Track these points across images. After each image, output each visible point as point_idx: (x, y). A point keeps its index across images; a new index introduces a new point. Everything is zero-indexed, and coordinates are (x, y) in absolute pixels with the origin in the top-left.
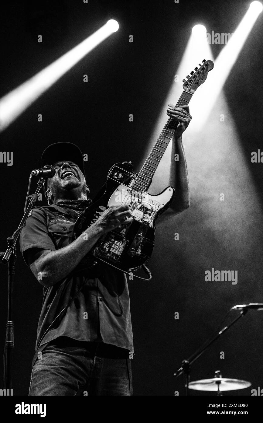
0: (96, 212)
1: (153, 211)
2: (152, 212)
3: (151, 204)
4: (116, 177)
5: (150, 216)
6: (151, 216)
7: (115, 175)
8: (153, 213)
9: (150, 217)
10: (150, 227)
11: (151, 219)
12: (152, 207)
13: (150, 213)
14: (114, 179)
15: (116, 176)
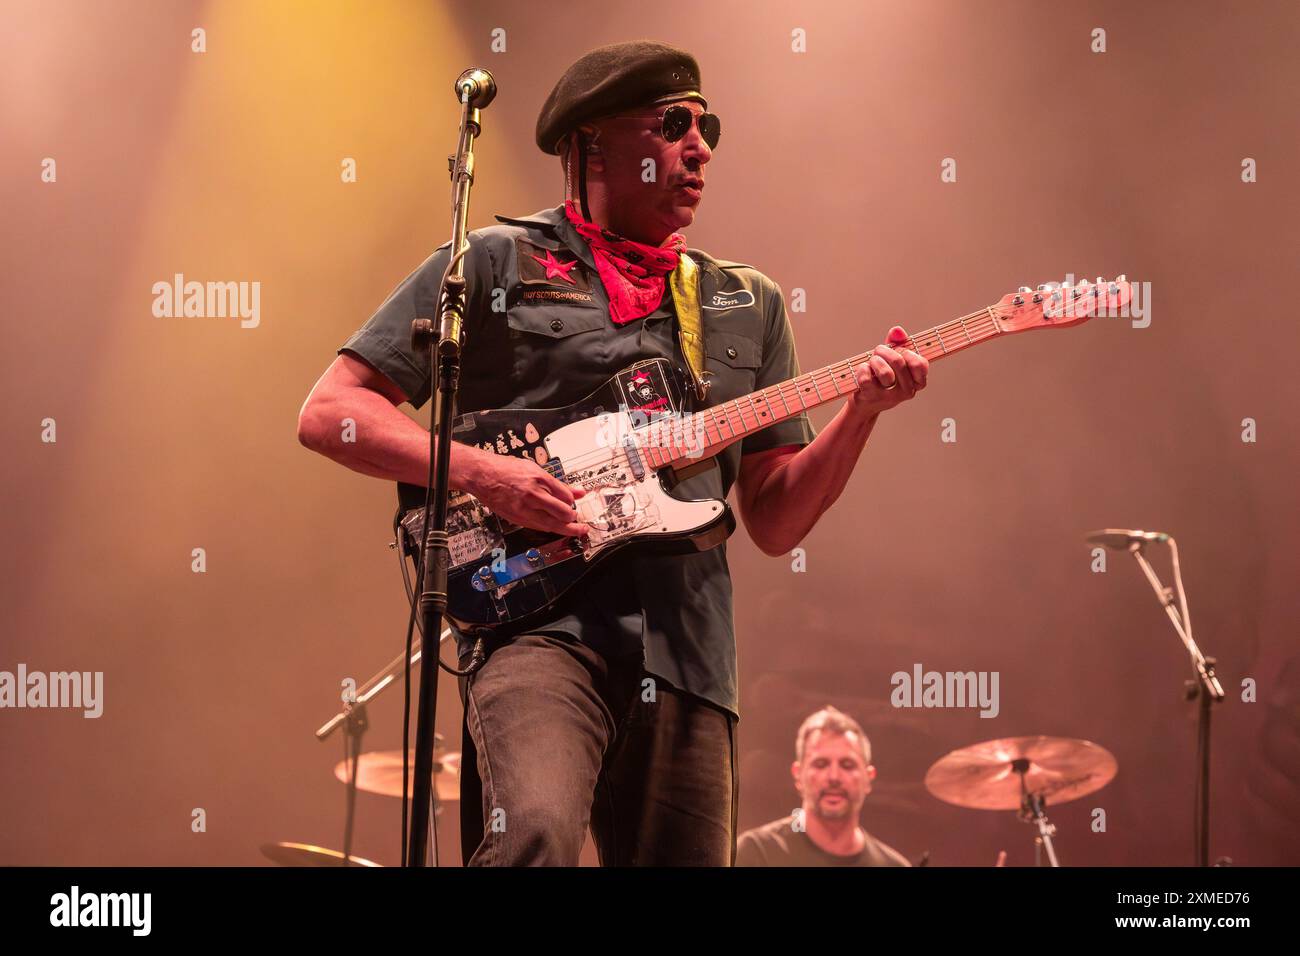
0: (510, 432)
1: (626, 525)
2: (620, 526)
3: (638, 507)
4: (632, 389)
5: (609, 530)
6: (610, 534)
7: (637, 381)
8: (623, 528)
9: (606, 534)
10: (582, 557)
11: (603, 539)
12: (634, 516)
13: (617, 525)
14: (626, 389)
15: (635, 385)
